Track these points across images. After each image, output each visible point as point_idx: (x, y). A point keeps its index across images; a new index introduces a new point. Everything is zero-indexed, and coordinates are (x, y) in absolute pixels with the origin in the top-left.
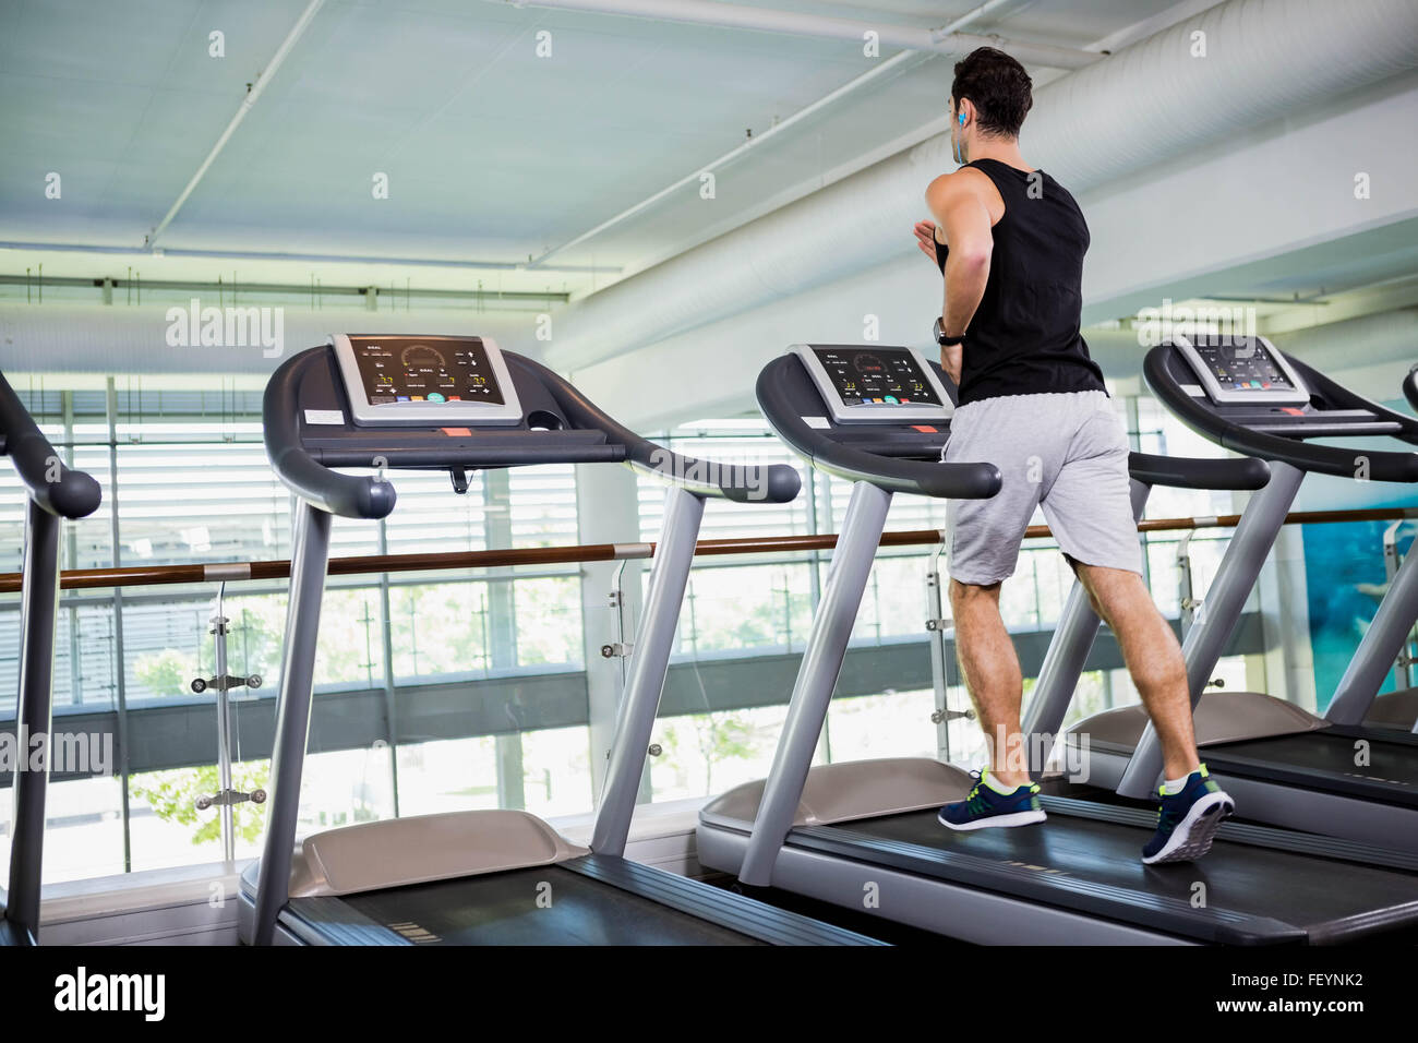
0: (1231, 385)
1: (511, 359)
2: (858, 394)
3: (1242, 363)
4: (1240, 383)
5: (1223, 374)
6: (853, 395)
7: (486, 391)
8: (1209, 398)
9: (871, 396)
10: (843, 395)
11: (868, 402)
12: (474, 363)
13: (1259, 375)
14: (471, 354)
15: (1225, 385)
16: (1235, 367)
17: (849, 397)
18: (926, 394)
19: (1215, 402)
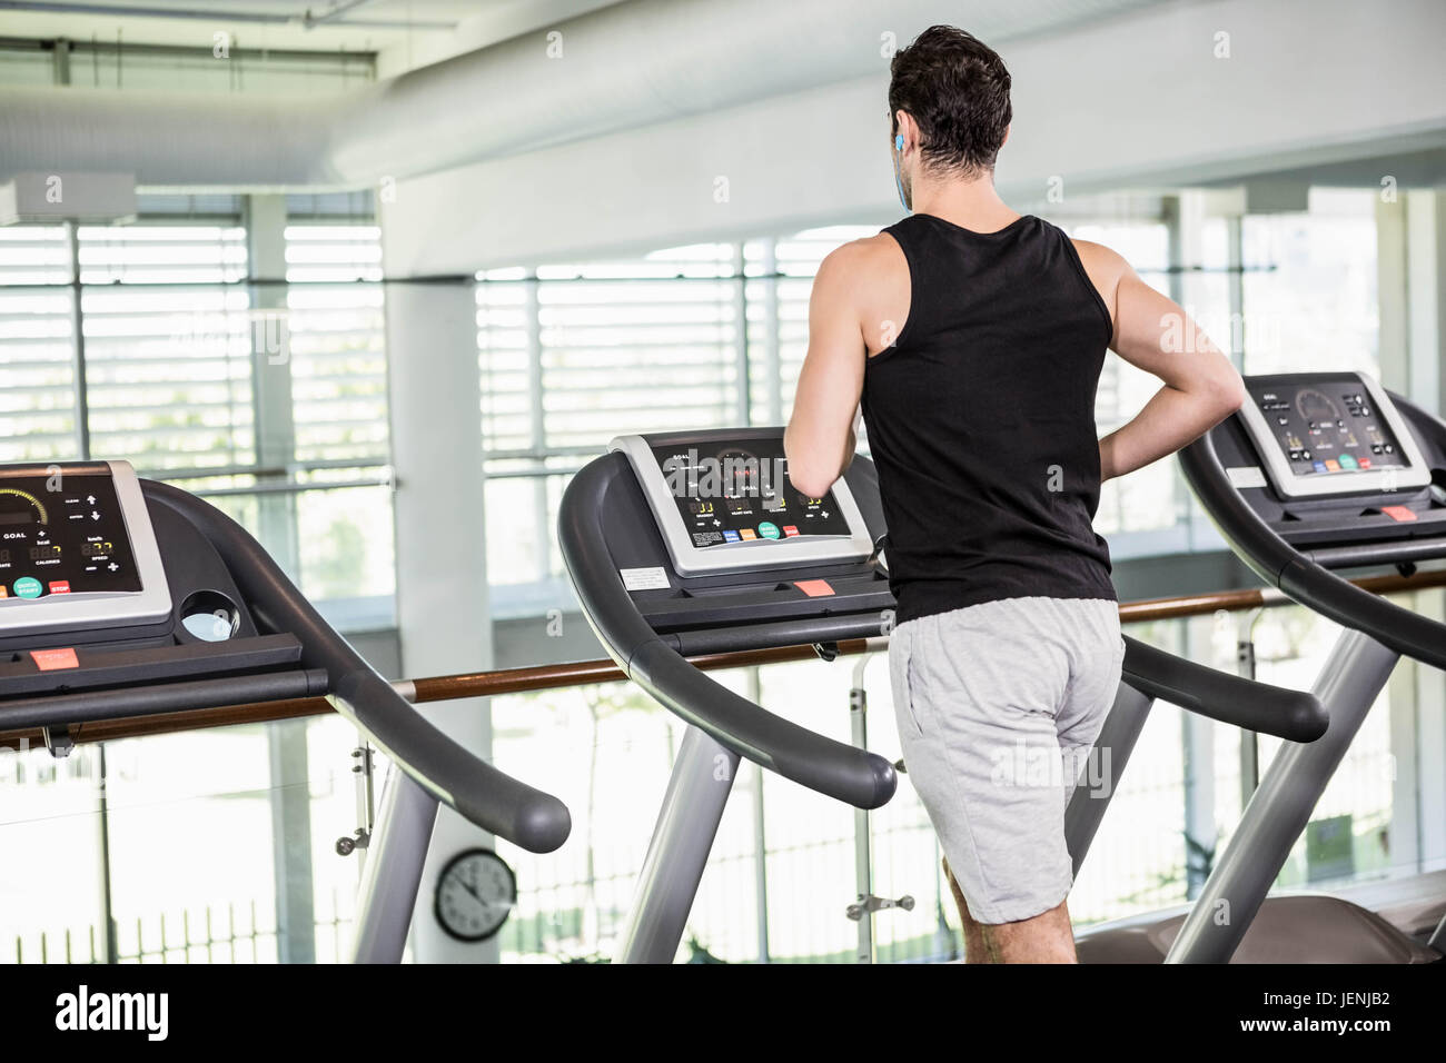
0: (1308, 466)
1: (153, 490)
2: (717, 523)
3: (1329, 425)
4: (1322, 461)
5: (1297, 446)
6: (709, 527)
7: (113, 567)
8: (1272, 491)
9: (736, 525)
10: (692, 528)
11: (730, 535)
12: (96, 516)
13: (1354, 444)
14: (91, 499)
15: (1299, 465)
16: (1317, 432)
17: (702, 530)
18: (825, 515)
19: (1280, 495)
